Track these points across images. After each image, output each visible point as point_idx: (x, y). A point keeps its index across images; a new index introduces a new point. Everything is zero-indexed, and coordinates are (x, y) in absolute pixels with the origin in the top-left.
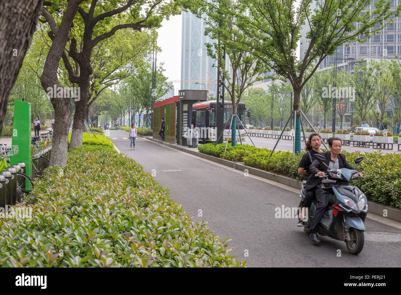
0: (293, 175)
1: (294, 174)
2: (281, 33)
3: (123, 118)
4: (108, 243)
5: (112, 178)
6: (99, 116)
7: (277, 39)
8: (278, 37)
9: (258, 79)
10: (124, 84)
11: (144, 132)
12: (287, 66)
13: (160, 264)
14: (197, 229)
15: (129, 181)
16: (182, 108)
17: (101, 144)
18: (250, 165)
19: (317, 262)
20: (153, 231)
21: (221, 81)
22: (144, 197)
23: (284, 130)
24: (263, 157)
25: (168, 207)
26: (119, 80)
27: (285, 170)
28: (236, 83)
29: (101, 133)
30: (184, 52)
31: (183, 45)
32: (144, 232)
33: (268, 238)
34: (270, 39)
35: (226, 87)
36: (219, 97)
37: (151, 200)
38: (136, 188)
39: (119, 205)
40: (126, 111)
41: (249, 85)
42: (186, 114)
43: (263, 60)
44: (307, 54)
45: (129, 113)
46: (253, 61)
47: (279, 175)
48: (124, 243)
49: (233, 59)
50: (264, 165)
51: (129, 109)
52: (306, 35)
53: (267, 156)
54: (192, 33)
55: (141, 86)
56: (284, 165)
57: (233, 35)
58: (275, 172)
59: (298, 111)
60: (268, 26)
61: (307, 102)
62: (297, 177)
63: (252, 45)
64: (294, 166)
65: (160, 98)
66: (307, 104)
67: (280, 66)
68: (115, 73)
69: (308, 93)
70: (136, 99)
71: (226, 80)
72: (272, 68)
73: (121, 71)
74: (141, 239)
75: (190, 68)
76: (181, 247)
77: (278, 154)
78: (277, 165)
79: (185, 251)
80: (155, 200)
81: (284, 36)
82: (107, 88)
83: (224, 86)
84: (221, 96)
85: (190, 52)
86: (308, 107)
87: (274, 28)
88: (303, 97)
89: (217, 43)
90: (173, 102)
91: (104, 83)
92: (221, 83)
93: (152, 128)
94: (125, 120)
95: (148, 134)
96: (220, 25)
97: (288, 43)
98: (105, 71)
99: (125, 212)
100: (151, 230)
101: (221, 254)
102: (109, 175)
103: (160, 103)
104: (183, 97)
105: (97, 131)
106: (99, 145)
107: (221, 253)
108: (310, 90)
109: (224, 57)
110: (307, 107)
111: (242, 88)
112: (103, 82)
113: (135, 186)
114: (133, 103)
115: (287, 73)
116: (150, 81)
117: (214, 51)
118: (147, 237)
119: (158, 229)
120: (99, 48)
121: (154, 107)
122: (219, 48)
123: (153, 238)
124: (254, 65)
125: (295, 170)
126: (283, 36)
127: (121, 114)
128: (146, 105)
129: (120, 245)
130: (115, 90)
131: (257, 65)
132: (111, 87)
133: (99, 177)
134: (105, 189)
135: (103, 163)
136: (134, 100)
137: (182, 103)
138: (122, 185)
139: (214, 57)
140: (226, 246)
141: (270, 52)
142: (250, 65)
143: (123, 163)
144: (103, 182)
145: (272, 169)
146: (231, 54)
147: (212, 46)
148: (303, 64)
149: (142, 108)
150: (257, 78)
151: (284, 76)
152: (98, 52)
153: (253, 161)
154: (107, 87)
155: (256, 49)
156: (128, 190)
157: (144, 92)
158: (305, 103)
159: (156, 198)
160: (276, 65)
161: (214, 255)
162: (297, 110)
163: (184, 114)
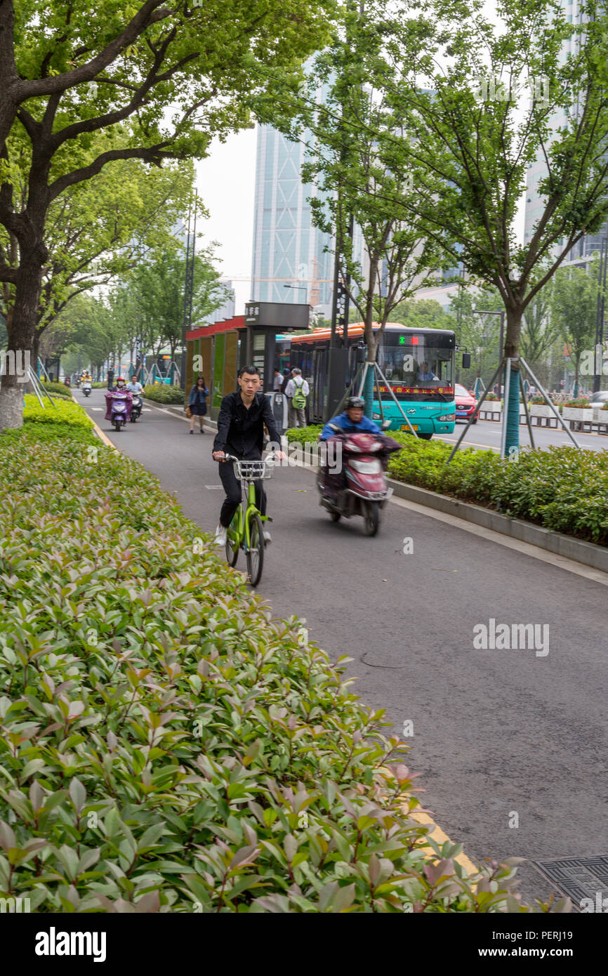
0: (499, 505)
1: (502, 502)
2: (481, 180)
3: (117, 362)
4: (72, 664)
5: (87, 506)
6: (63, 356)
7: (470, 193)
8: (475, 189)
9: (427, 284)
10: (120, 284)
11: (163, 395)
12: (492, 256)
13: (189, 714)
14: (277, 631)
15: (127, 514)
16: (252, 344)
17: (67, 423)
18: (403, 479)
19: (545, 708)
20: (176, 637)
21: (341, 284)
22: (158, 554)
23: (484, 399)
24: (432, 462)
25: (213, 576)
26: (109, 275)
27: (481, 493)
28: (376, 291)
29: (65, 396)
30: (261, 214)
31: (257, 197)
32: (156, 637)
33: (437, 649)
34: (455, 193)
35: (353, 300)
36: (338, 321)
37: (176, 560)
38: (142, 530)
39: (99, 573)
40: (124, 346)
41: (406, 294)
42: (262, 358)
43: (438, 241)
44: (540, 231)
45: (132, 351)
46: (416, 242)
47: (466, 505)
48: (109, 664)
49: (369, 235)
50: (434, 479)
51: (131, 340)
52: (538, 187)
53: (443, 460)
54: (279, 170)
55: (160, 290)
56: (478, 481)
57: (372, 180)
58: (460, 496)
59: (516, 359)
60: (452, 163)
61: (537, 335)
62: (508, 511)
63: (415, 205)
64: (502, 484)
65: (203, 319)
66: (537, 340)
67: (477, 256)
68: (101, 259)
69: (540, 314)
70: (148, 319)
71: (353, 282)
72: (460, 259)
73: (115, 255)
74: (149, 654)
75: (272, 250)
76: (238, 674)
77: (467, 456)
78: (465, 481)
79: (247, 684)
80: (183, 560)
81: (488, 187)
82: (82, 293)
83: (349, 296)
84: (340, 319)
85: (274, 213)
86: (540, 348)
87: (466, 168)
88: (528, 323)
89: (336, 198)
90: (233, 329)
91: (76, 282)
92: (342, 288)
93: (182, 387)
94: (122, 367)
95: (173, 399)
96: (343, 158)
97: (495, 204)
98: (78, 254)
99: (114, 590)
100: (171, 634)
101: (329, 690)
102: (81, 499)
103: (202, 329)
104: (254, 319)
105: (58, 392)
106: (60, 424)
107: (329, 686)
108: (546, 308)
109: (350, 230)
110: (536, 345)
111: (390, 303)
112: (74, 280)
113: (140, 526)
114: (141, 330)
115: (494, 271)
116: (182, 279)
117: (328, 214)
118: (163, 650)
119: (189, 631)
120: (66, 201)
121: (188, 340)
122: (340, 209)
123: (176, 653)
124: (418, 251)
125: (503, 494)
126: (484, 187)
127: (114, 354)
128: (170, 334)
129: (102, 667)
130: (101, 297)
131: (426, 250)
132: (92, 290)
133: (59, 502)
134: (72, 534)
135: (69, 470)
136: (142, 322)
137: (251, 333)
138: (110, 526)
139: (328, 229)
140: (341, 673)
141: (455, 222)
142: (409, 249)
143: (114, 472)
144: (68, 516)
145: (451, 490)
146: (366, 225)
147: (323, 204)
148: (529, 252)
149: (162, 341)
150: (425, 280)
151: (485, 278)
152: (63, 211)
153: (411, 469)
154: (82, 290)
155: (423, 216)
156: (123, 538)
157: (166, 304)
158: (532, 337)
159: (185, 556)
160: (468, 253)
161: (313, 693)
162: (512, 356)
163: (257, 358)
